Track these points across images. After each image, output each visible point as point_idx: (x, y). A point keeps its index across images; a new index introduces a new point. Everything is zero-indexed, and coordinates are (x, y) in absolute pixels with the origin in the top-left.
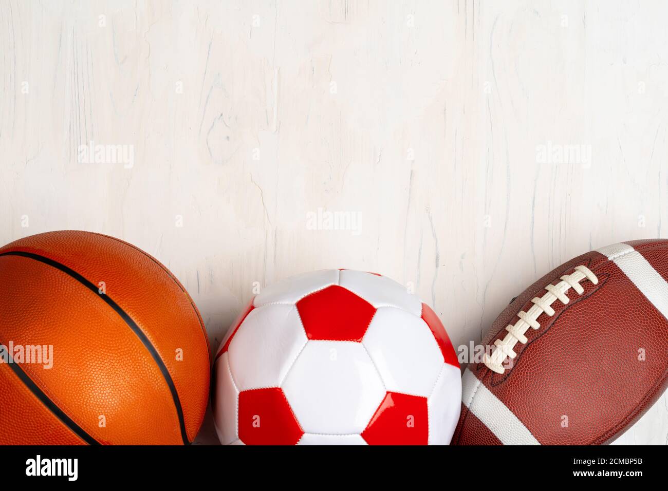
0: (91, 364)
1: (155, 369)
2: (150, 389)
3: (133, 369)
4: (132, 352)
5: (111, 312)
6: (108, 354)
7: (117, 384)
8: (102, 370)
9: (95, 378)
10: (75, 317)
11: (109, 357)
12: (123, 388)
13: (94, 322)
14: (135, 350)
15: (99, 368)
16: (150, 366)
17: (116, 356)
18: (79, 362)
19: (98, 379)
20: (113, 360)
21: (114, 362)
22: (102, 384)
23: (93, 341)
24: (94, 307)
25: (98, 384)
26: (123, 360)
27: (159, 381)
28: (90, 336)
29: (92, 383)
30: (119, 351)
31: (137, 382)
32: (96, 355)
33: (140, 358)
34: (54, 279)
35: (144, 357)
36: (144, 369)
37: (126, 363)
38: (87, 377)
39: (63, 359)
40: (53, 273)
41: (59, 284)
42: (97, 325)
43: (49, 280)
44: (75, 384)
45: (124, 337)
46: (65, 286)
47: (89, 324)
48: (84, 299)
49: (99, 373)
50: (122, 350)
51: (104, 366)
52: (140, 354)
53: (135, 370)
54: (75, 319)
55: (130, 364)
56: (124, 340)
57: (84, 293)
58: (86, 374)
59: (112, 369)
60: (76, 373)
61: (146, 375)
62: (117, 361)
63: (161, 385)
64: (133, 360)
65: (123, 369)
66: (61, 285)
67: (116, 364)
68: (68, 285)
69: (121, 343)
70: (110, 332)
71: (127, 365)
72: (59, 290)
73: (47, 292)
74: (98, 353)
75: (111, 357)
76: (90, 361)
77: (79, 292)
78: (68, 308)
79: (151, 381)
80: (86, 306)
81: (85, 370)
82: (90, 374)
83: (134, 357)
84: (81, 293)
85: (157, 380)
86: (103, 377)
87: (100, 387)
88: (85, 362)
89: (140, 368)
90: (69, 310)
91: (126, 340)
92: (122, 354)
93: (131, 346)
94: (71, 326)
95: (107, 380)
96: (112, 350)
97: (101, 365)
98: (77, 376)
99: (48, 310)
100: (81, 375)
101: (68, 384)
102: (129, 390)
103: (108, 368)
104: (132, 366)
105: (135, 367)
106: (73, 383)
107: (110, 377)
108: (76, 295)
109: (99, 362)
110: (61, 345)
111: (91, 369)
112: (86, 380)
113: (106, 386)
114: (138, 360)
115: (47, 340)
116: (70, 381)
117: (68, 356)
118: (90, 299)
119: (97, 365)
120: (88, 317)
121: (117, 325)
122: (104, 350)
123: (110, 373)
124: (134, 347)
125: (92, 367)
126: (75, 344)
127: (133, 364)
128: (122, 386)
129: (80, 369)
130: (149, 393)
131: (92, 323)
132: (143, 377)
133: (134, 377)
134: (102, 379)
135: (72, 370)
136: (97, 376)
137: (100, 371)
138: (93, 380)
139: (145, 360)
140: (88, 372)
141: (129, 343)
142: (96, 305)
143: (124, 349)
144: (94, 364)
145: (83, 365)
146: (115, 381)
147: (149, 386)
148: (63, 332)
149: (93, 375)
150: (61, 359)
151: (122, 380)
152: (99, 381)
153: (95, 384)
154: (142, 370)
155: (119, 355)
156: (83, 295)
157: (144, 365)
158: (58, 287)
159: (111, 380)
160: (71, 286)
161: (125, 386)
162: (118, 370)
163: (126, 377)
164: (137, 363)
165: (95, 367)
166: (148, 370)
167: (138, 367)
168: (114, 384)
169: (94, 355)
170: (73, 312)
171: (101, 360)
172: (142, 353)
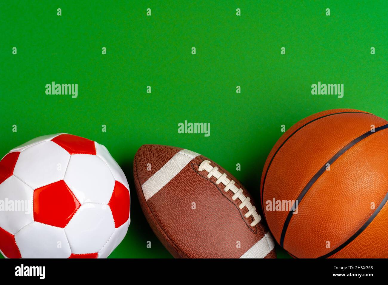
0: (351, 191)
1: (350, 152)
2: (362, 153)
3: (352, 166)
4: (342, 167)
5: (319, 182)
6: (344, 182)
7: (361, 174)
8: (354, 184)
9: (359, 188)
10: (323, 204)
11: (346, 181)
12: (363, 170)
13: (325, 192)
14: (340, 165)
15: (352, 186)
16: (349, 155)
17: (344, 177)
18: (350, 199)
19: (359, 186)
20: (347, 179)
21: (348, 178)
22: (362, 184)
23: (337, 192)
24: (316, 192)
25: (362, 186)
26: (346, 172)
27: (357, 149)
28: (334, 194)
29: (362, 190)
30: (341, 175)
31: (358, 162)
32: (345, 189)
33: (345, 162)
34: (300, 219)
35: (344, 159)
36: (351, 159)
37: (348, 170)
38: (359, 193)
39: (349, 208)
40: (295, 219)
41: (302, 215)
42: (327, 190)
43: (300, 221)
44: (364, 200)
45: (333, 172)
46: (304, 211)
47: (327, 195)
48: (311, 199)
49: (356, 186)
50: (341, 173)
51: (351, 183)
52: (342, 162)
53: (352, 164)
54: (324, 204)
55: (349, 168)
56: (335, 172)
57: (308, 199)
58: (357, 194)
59: (352, 179)
60: (357, 200)
61: (354, 157)
62: (348, 175)
63: (359, 147)
64: (346, 166)
65: (352, 171)
66: (303, 213)
67: (349, 176)
68: (303, 209)
69: (336, 174)
70: (331, 182)
71: (349, 170)
72: (307, 215)
73: (308, 222)
74: (344, 188)
75: (345, 180)
76: (349, 192)
77: (307, 202)
78: (317, 209)
79: (357, 154)
80: (316, 197)
81: (355, 195)
82: (357, 192)
83: (344, 165)
84: (308, 201)
85: (356, 150)
86: (358, 183)
87: (364, 184)
88: (350, 195)
89: (350, 161)
90: (318, 208)
91: (335, 171)
92: (343, 173)
93: (338, 168)
94: (328, 206)
95: (359, 180)
96: (341, 180)
97: (351, 185)
98: (359, 199)
99: (319, 221)
100: (358, 197)
101: (364, 203)
102: (364, 167)
103: (352, 181)
104: (350, 166)
105: (350, 164)
106: (363, 200)
107: (357, 179)
108: (309, 204)
109: (349, 187)
110: (341, 210)
111: (354, 191)
112: (361, 193)
113: (363, 181)
114: (346, 163)
115: (338, 219)
116: (362, 202)
117: (347, 206)
118: (311, 195)
119: (351, 187)
120: (323, 196)
121: (326, 178)
122: (342, 184)
123: (355, 179)
124: (339, 166)
125: (353, 190)
126: (340, 203)
127: (349, 166)
128: (362, 171)
129: (354, 197)
130: (364, 154)
131: (326, 193)
132: (355, 159)
133: (356, 164)
134: (359, 184)
135: (355, 202)
136: (357, 187)
137: (354, 185)
138: (360, 189)
139: (346, 158)
140: (355, 193)
141: (337, 169)
142: (315, 191)
143: (340, 172)
144: (351, 190)
145: (352, 196)
146: (360, 176)
147: (360, 154)
148: (332, 210)
149: (357, 189)
150: (349, 210)
151: (359, 171)
152: (361, 185)
153: (362, 188)
154: (352, 160)
155: (344, 175)
156: (309, 199)
157: (349, 159)
158: (304, 216)
159: (359, 178)
160: (304, 208)
161: (362, 169)
162: (352, 174)
163: (356, 169)
164: (347, 164)
165: (352, 189)
166: (351, 156)
167: (350, 162)
168: (361, 176)
169: (345, 190)
170: (320, 205)
171: (348, 186)
172: (342, 161)
